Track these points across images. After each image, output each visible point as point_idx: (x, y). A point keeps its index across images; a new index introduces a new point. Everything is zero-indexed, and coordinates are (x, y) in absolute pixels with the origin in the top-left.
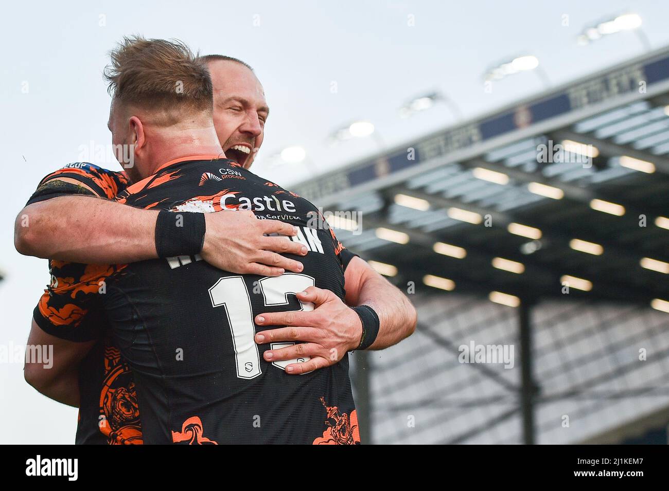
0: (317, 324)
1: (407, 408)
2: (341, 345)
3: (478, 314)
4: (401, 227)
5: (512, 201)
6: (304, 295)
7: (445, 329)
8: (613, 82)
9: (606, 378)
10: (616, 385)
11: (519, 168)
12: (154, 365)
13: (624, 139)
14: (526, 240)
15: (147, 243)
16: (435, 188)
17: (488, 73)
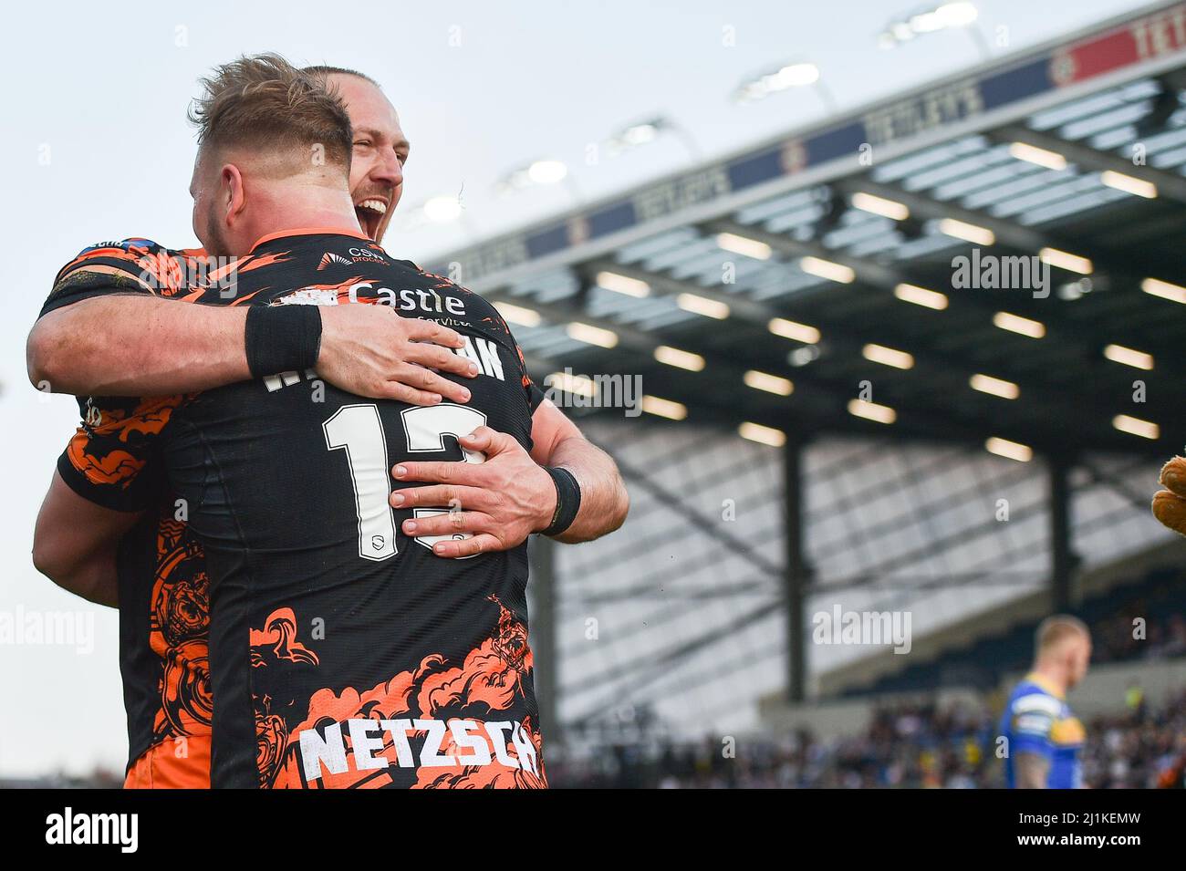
0: (486, 483)
1: (610, 598)
2: (523, 519)
3: (721, 457)
4: (605, 322)
5: (776, 285)
6: (471, 440)
7: (670, 479)
8: (933, 106)
9: (916, 557)
10: (931, 569)
11: (787, 234)
12: (233, 537)
13: (948, 192)
14: (797, 345)
15: (234, 357)
16: (658, 263)
17: (743, 87)
